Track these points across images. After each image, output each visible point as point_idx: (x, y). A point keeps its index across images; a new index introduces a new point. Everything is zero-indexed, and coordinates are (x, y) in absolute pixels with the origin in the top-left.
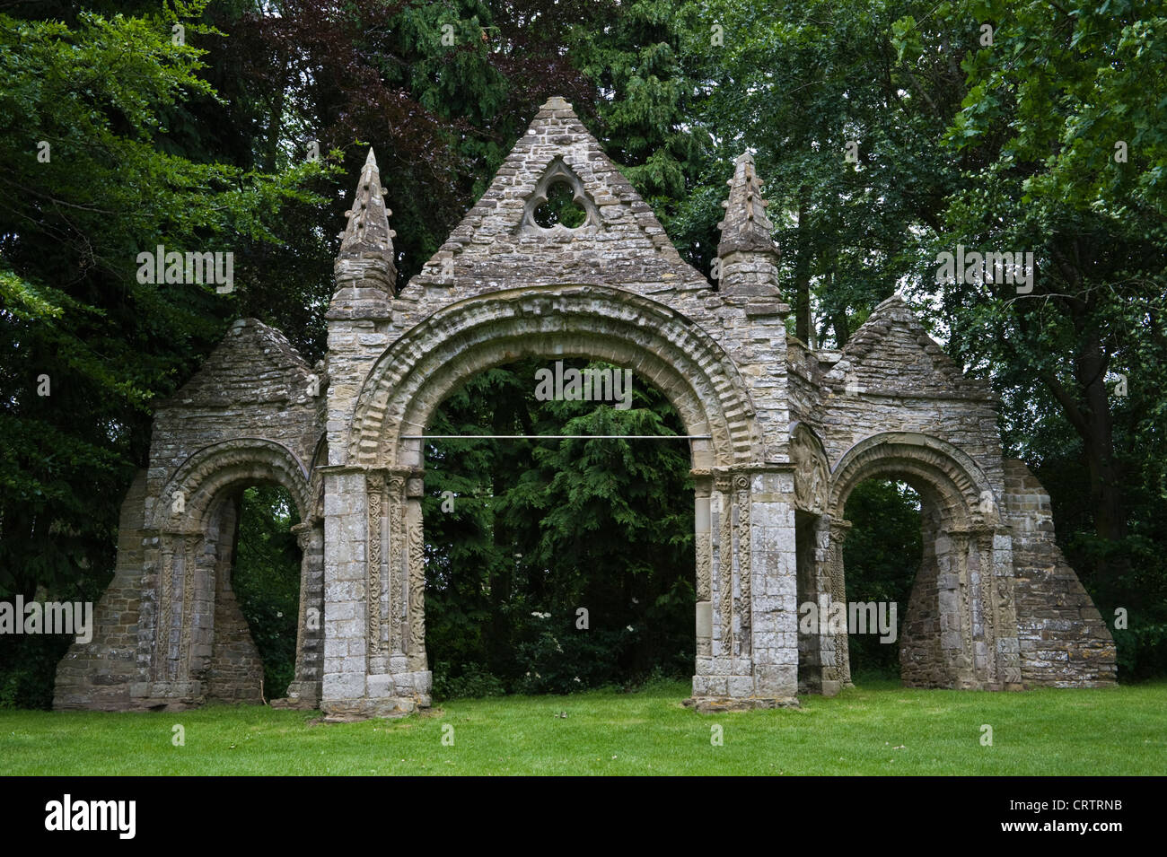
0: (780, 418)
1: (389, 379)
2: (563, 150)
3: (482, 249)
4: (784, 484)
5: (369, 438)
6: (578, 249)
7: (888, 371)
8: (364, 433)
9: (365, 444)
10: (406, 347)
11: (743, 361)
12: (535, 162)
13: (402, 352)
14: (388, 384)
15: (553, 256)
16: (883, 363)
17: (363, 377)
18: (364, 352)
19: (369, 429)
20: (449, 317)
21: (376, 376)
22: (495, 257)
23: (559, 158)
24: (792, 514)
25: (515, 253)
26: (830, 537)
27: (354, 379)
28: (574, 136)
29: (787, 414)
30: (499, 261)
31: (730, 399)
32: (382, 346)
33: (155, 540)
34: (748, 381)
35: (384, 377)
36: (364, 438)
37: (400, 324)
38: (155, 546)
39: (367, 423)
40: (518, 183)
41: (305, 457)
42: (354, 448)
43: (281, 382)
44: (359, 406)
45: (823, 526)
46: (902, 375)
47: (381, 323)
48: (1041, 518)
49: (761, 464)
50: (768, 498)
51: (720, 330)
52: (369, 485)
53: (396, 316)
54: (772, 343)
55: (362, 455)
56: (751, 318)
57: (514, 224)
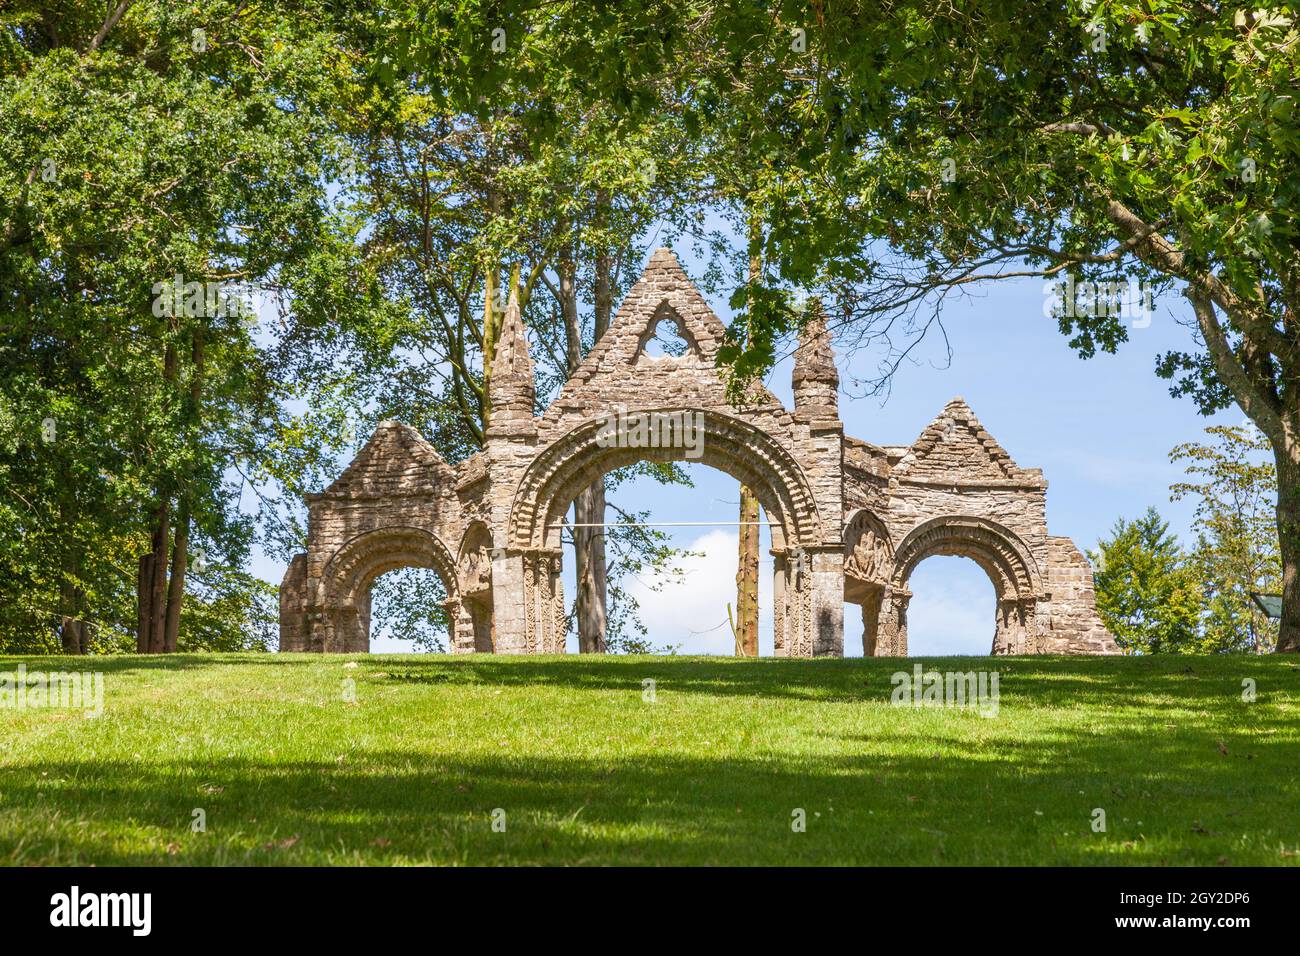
0: (834, 509)
1: (537, 482)
2: (668, 295)
3: (605, 376)
4: (838, 558)
5: (523, 527)
6: (682, 376)
7: (950, 463)
8: (519, 523)
9: (520, 531)
10: (550, 457)
11: (808, 465)
12: (646, 305)
13: (546, 461)
14: (536, 486)
15: (660, 382)
16: (945, 457)
17: (518, 480)
18: (518, 461)
19: (524, 520)
20: (583, 433)
21: (527, 480)
22: (617, 383)
23: (665, 301)
24: (842, 581)
25: (632, 381)
26: (892, 603)
27: (510, 482)
28: (677, 283)
29: (840, 505)
30: (619, 386)
31: (798, 494)
32: (532, 456)
33: (319, 615)
34: (811, 481)
35: (533, 481)
36: (519, 527)
37: (544, 439)
38: (319, 621)
39: (521, 515)
40: (633, 323)
41: (452, 542)
42: (514, 535)
43: (424, 477)
44: (516, 503)
45: (886, 594)
46: (962, 466)
47: (531, 439)
48: (1083, 588)
49: (819, 544)
50: (824, 568)
51: (791, 441)
52: (525, 563)
53: (541, 432)
54: (830, 451)
55: (519, 540)
56: (814, 433)
57: (631, 356)
